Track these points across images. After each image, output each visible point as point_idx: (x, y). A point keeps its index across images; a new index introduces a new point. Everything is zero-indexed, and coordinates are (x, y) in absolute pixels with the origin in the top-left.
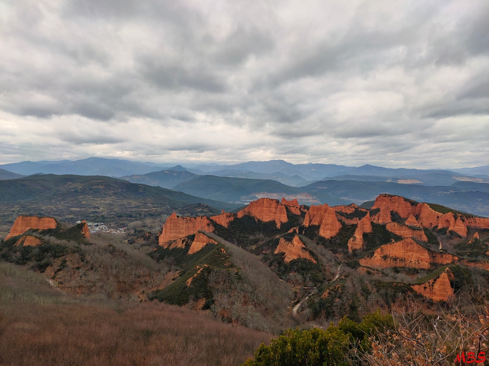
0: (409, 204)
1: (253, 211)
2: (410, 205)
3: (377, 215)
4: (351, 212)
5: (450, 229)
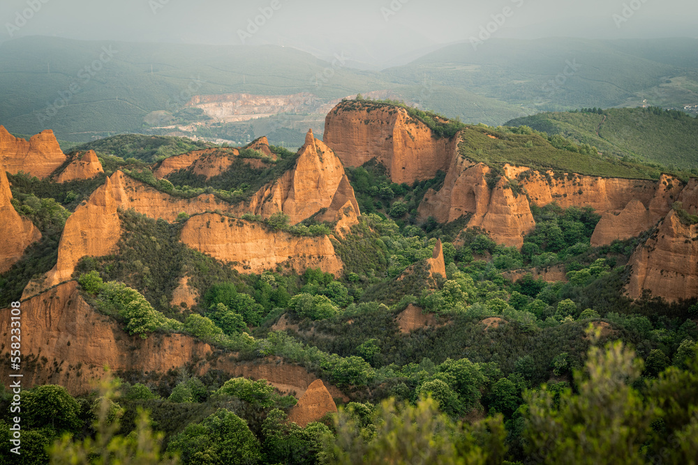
3: (283, 181)
5: (473, 223)
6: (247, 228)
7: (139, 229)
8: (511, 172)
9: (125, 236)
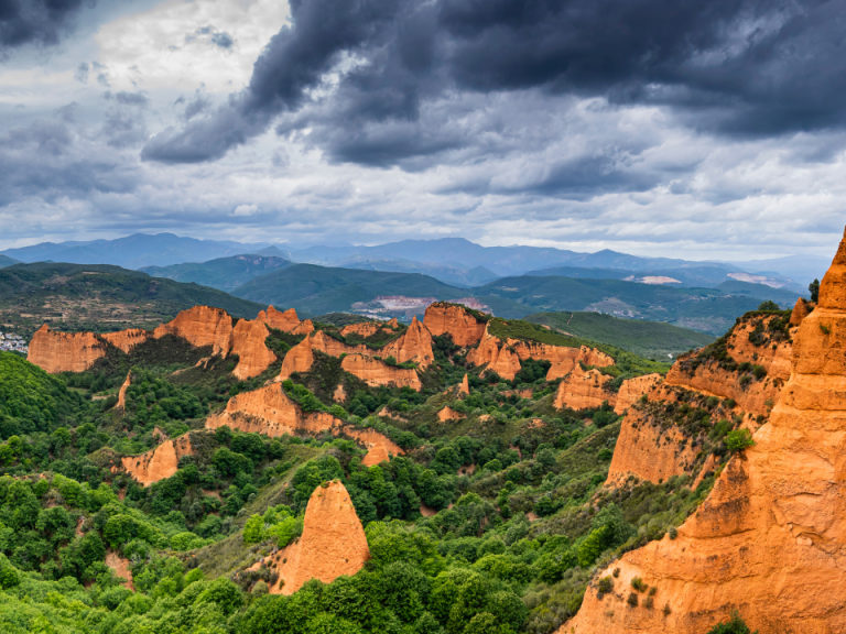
0: (472, 321)
1: (182, 328)
2: (475, 321)
3: (399, 340)
4: (368, 334)
5: (489, 367)
6: (375, 362)
7: (322, 360)
8: (511, 342)
9: (315, 362)
